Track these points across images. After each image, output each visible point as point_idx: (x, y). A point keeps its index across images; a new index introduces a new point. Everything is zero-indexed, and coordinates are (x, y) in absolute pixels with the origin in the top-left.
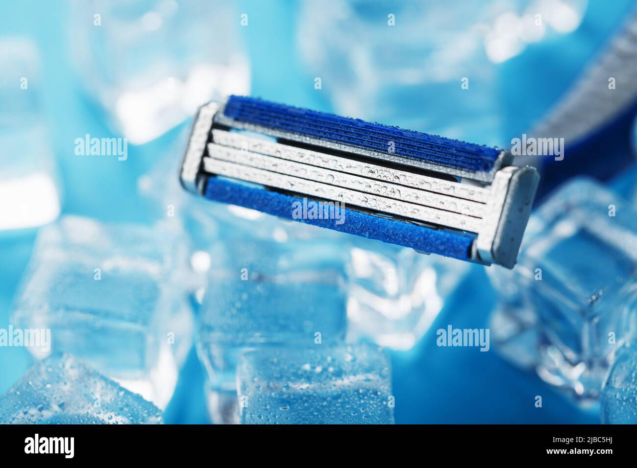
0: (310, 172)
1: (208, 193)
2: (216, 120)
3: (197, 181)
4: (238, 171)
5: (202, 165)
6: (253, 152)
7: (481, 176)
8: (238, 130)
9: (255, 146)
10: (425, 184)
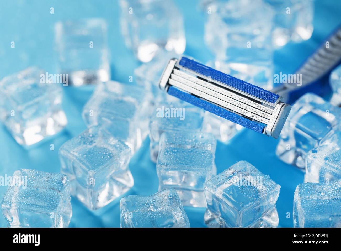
0: (208, 91)
1: (169, 92)
2: (176, 66)
3: (166, 87)
4: (181, 85)
5: (168, 81)
6: (188, 80)
7: (271, 104)
8: (183, 71)
9: (189, 78)
10: (250, 103)
